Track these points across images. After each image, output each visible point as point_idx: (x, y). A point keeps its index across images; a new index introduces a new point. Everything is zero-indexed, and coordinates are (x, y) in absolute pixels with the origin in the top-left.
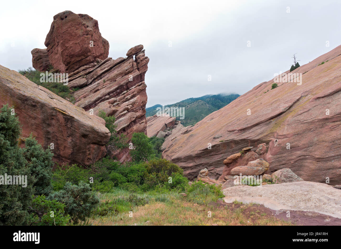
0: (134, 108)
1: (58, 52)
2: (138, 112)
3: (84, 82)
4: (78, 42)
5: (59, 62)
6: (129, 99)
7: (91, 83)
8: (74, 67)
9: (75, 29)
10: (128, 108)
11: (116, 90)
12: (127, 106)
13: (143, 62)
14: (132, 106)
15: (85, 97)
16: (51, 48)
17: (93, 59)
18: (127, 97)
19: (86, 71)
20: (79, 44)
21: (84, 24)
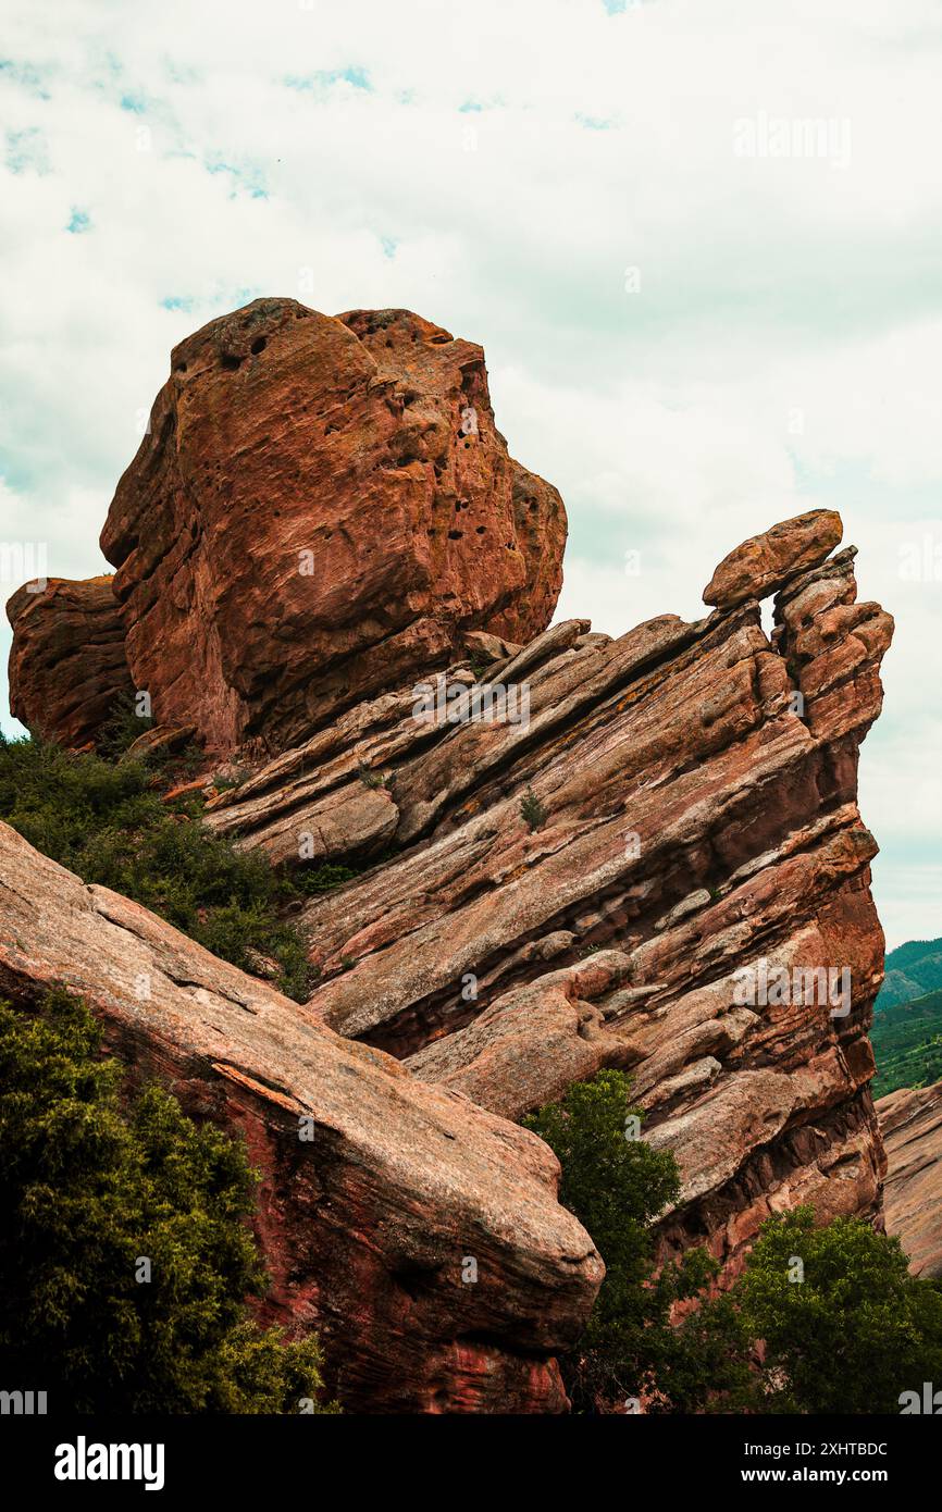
0: (774, 1031)
1: (190, 599)
2: (804, 1064)
3: (377, 827)
4: (342, 523)
5: (195, 673)
6: (734, 956)
7: (429, 833)
8: (304, 705)
9: (322, 425)
10: (724, 1036)
11: (628, 887)
12: (719, 1015)
13: (839, 651)
14: (757, 1018)
15: (386, 945)
16: (148, 575)
17: (447, 642)
18: (712, 946)
19: (392, 738)
20: (344, 532)
21: (388, 386)
